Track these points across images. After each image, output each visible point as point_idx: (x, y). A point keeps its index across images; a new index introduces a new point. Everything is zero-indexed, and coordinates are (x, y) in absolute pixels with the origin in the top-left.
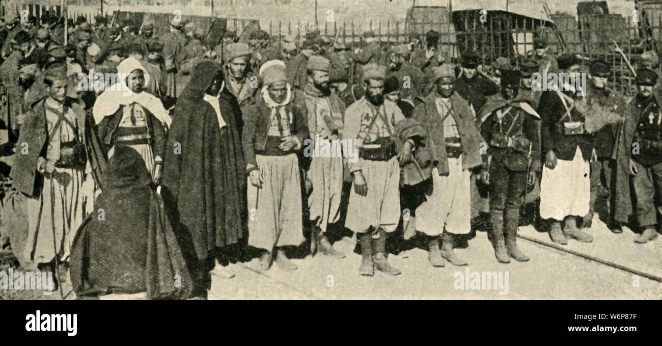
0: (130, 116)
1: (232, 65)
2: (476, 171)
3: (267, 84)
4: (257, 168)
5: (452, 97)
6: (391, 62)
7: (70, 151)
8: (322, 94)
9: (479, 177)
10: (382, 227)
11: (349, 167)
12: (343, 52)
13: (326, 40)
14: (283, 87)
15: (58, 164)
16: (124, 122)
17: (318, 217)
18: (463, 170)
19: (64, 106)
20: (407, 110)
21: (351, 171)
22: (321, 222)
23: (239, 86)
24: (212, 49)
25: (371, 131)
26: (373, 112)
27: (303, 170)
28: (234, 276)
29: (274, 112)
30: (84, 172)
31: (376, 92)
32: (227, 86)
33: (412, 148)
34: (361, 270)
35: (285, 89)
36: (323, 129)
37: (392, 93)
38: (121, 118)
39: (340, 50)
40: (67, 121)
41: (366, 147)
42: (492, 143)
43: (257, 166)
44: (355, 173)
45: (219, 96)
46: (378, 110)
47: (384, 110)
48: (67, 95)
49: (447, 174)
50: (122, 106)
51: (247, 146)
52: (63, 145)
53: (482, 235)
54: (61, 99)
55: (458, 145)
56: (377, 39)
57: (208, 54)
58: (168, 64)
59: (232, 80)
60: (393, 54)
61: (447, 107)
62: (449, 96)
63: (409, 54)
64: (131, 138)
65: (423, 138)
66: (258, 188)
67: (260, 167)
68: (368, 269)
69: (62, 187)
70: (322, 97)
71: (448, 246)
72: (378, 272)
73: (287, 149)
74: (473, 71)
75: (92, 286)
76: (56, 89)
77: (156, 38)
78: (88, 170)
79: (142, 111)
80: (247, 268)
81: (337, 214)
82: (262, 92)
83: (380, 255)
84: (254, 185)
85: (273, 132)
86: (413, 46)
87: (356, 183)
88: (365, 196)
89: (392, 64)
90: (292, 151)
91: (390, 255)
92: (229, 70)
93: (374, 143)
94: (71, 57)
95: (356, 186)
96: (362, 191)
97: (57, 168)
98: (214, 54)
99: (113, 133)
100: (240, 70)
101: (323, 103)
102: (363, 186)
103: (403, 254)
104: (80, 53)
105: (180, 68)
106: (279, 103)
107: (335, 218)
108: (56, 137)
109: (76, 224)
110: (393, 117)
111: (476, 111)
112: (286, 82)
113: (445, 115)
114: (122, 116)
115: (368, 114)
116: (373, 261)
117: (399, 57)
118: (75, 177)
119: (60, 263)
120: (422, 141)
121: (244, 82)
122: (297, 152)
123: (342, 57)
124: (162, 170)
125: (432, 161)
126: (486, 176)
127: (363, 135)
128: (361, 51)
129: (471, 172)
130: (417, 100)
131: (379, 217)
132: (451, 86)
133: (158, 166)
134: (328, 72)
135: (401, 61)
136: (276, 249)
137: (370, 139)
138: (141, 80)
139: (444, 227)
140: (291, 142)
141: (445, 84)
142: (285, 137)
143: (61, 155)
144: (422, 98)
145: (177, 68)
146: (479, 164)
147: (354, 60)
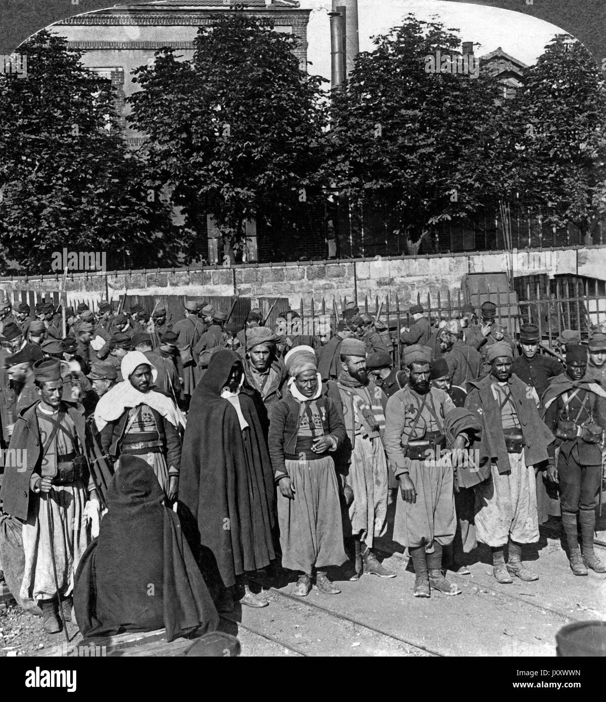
0: (137, 421)
1: (254, 355)
2: (541, 467)
3: (294, 374)
4: (287, 475)
5: (510, 380)
6: (442, 341)
7: (69, 465)
8: (359, 384)
9: (545, 474)
10: (435, 539)
11: (394, 469)
12: (386, 332)
13: (366, 319)
14: (312, 377)
15: (56, 481)
16: (131, 428)
17: (362, 531)
18: (527, 467)
19: (59, 411)
20: (459, 398)
21: (396, 474)
22: (365, 537)
23: (262, 378)
24: (235, 336)
25: (418, 425)
26: (418, 402)
27: (342, 476)
28: (268, 605)
29: (303, 407)
30: (87, 490)
31: (421, 378)
32: (248, 380)
33: (465, 443)
34: (415, 591)
35: (315, 379)
36: (362, 425)
37: (441, 379)
38: (127, 424)
39: (383, 330)
40: (64, 430)
41: (412, 444)
42: (559, 433)
43: (287, 473)
44: (401, 476)
45: (238, 391)
46: (424, 400)
47: (431, 400)
48: (63, 399)
49: (508, 473)
50: (127, 409)
51: (274, 450)
52: (60, 459)
53: (554, 544)
54: (55, 404)
55: (519, 437)
56: (426, 315)
57: (230, 342)
58: (185, 356)
59: (255, 372)
60: (443, 332)
61: (505, 392)
62: (506, 380)
63: (462, 332)
64: (139, 446)
65: (478, 431)
66: (290, 498)
67: (291, 474)
68: (423, 589)
69: (62, 508)
70: (359, 386)
71: (515, 558)
72: (435, 593)
73: (320, 451)
74: (534, 348)
75: (101, 624)
76: (50, 392)
77: (170, 326)
78: (92, 487)
79: (151, 413)
80: (282, 594)
81: (383, 527)
82: (288, 384)
83: (435, 573)
84: (285, 496)
85: (304, 432)
86: (466, 321)
87: (403, 488)
88: (415, 502)
89: (443, 344)
90: (326, 453)
91: (449, 572)
92: (250, 360)
93: (422, 439)
94: (70, 353)
95: (403, 492)
96: (410, 497)
97: (54, 487)
98: (236, 341)
99: (119, 443)
100: (263, 359)
101: (361, 394)
102: (411, 491)
103: (463, 570)
104: (80, 348)
105: (198, 360)
106: (308, 397)
107: (382, 531)
108: (52, 450)
109: (79, 551)
110: (442, 408)
111: (540, 396)
112: (316, 371)
113: (502, 401)
114: (128, 421)
115: (412, 405)
116: (428, 580)
117: (450, 336)
118: (76, 496)
119: (64, 598)
120: (477, 435)
121: (268, 374)
122: (333, 455)
123: (385, 338)
124: (177, 484)
125: (490, 458)
126: (553, 473)
127: (408, 430)
128: (408, 330)
129: (536, 469)
130: (471, 386)
131: (432, 526)
132: (508, 367)
133: (173, 478)
134: (364, 356)
135: (452, 341)
136: (314, 570)
137: (417, 435)
138: (148, 377)
139: (509, 536)
140: (324, 442)
141: (501, 365)
142: (318, 437)
143: (59, 471)
144: (475, 383)
145: (196, 361)
146: (545, 459)
147: (400, 341)
